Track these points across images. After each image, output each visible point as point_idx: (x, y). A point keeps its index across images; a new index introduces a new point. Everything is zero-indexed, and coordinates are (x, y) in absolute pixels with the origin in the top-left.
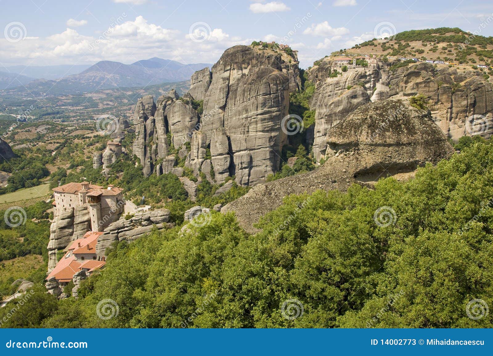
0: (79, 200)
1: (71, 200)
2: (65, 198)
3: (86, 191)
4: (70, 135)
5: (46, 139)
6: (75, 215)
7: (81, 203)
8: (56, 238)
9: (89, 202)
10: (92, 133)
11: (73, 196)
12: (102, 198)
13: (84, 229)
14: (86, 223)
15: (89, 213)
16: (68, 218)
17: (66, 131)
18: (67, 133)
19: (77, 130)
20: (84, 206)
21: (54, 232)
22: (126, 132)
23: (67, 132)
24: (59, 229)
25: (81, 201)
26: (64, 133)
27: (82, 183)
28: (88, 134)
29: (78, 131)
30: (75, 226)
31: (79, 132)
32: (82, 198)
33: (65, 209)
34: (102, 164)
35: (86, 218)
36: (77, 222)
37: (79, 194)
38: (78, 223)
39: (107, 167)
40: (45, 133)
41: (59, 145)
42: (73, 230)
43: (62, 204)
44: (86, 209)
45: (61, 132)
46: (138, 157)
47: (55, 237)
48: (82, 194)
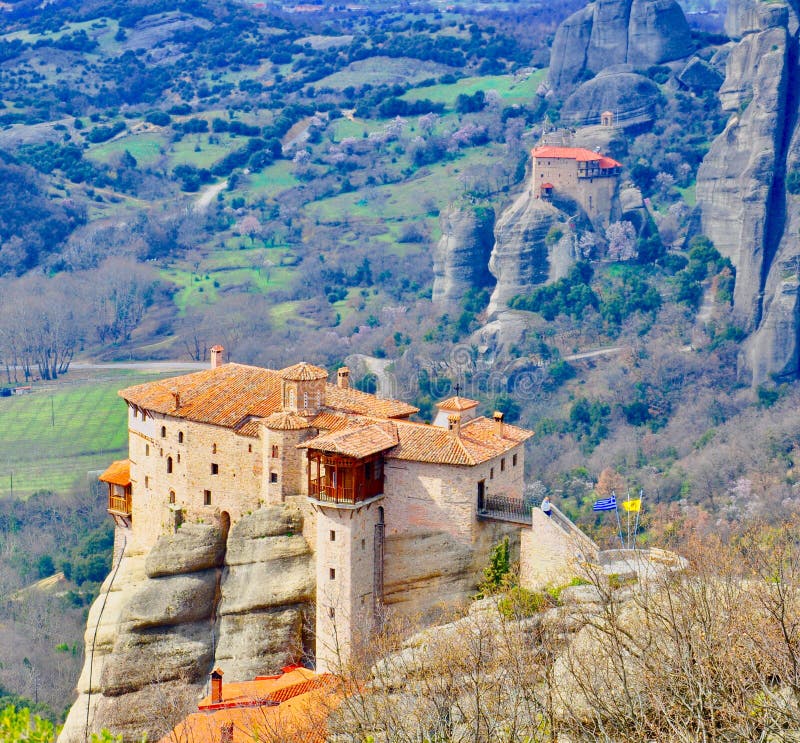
0: (257, 471)
1: (215, 469)
2: (182, 448)
3: (304, 422)
4: (318, 85)
5: (177, 100)
6: (229, 560)
7: (269, 493)
8: (111, 683)
9: (314, 490)
10: (448, 80)
11: (229, 440)
12: (392, 475)
13: (272, 650)
14: (287, 616)
15: (308, 554)
16: (191, 570)
17: (297, 57)
18: (300, 75)
19: (365, 55)
20: (285, 513)
21: (105, 647)
22: (668, 89)
23: (301, 64)
24: (135, 630)
25: (274, 478)
26: (286, 71)
27: (284, 372)
28: (429, 83)
29: (370, 62)
30: (224, 626)
31: (375, 73)
32: (278, 462)
33: (179, 518)
34: (484, 280)
35: (288, 585)
36: (237, 607)
37: (264, 432)
38: (243, 612)
39: (518, 305)
40: (172, 61)
41: (243, 141)
42: (213, 646)
43: (163, 483)
44: (292, 528)
45: (267, 65)
46: (724, 254)
47: (104, 678)
48: (279, 439)
